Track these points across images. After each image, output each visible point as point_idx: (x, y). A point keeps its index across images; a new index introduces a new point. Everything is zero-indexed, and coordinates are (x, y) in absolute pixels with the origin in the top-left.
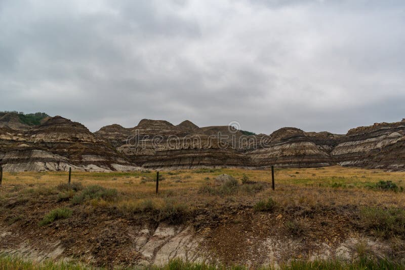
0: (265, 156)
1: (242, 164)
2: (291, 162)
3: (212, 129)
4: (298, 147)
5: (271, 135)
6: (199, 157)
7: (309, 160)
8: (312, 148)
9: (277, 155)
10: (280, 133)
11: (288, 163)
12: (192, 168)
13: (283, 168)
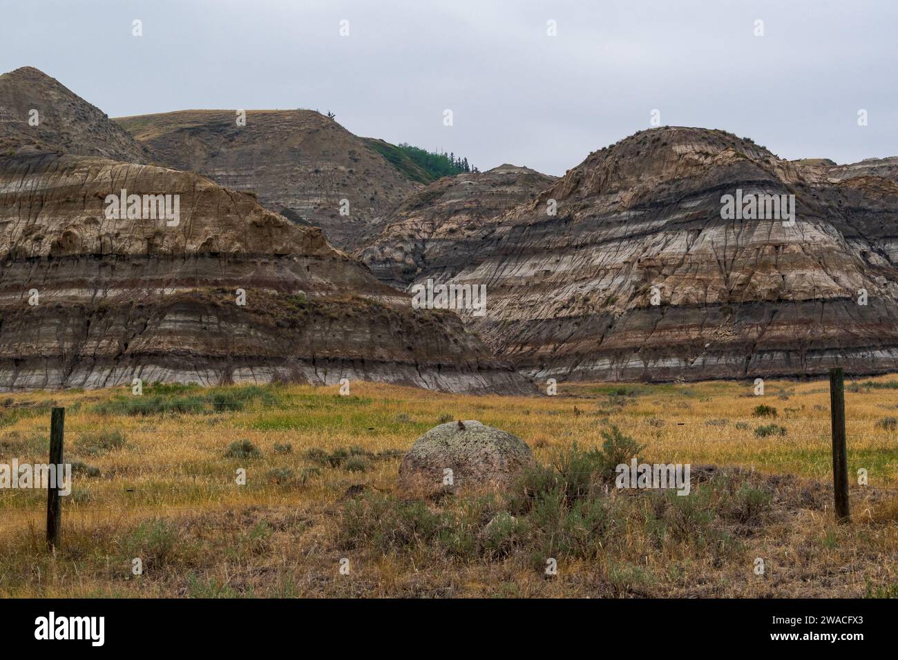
0: (533, 307)
1: (404, 356)
2: (696, 347)
3: (195, 132)
4: (737, 249)
5: (576, 177)
6: (125, 310)
7: (806, 333)
8: (821, 260)
9: (611, 300)
10: (630, 160)
11: (680, 350)
12: (77, 379)
13: (646, 378)
